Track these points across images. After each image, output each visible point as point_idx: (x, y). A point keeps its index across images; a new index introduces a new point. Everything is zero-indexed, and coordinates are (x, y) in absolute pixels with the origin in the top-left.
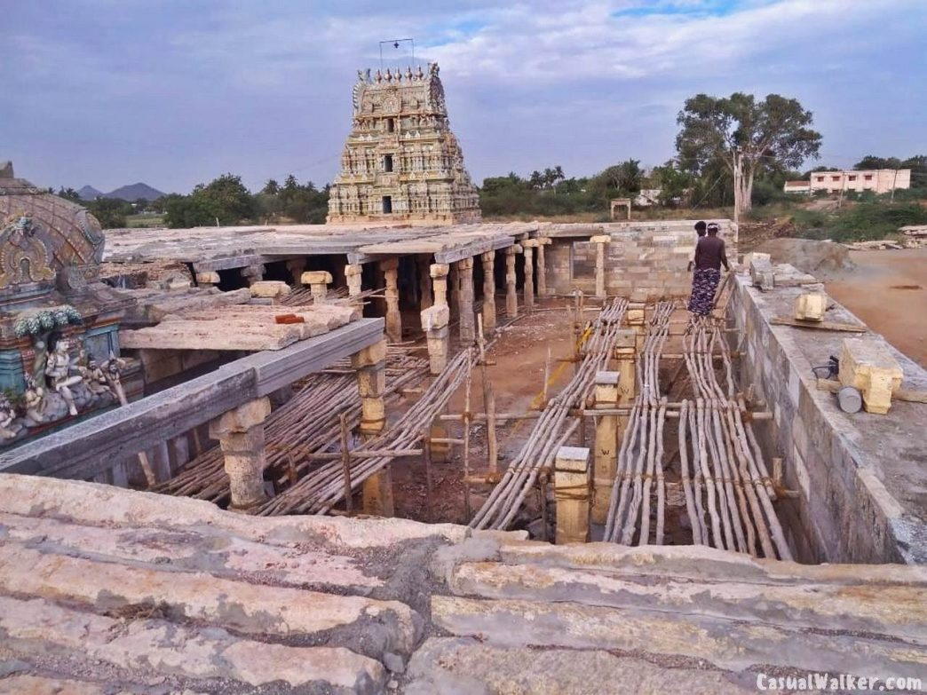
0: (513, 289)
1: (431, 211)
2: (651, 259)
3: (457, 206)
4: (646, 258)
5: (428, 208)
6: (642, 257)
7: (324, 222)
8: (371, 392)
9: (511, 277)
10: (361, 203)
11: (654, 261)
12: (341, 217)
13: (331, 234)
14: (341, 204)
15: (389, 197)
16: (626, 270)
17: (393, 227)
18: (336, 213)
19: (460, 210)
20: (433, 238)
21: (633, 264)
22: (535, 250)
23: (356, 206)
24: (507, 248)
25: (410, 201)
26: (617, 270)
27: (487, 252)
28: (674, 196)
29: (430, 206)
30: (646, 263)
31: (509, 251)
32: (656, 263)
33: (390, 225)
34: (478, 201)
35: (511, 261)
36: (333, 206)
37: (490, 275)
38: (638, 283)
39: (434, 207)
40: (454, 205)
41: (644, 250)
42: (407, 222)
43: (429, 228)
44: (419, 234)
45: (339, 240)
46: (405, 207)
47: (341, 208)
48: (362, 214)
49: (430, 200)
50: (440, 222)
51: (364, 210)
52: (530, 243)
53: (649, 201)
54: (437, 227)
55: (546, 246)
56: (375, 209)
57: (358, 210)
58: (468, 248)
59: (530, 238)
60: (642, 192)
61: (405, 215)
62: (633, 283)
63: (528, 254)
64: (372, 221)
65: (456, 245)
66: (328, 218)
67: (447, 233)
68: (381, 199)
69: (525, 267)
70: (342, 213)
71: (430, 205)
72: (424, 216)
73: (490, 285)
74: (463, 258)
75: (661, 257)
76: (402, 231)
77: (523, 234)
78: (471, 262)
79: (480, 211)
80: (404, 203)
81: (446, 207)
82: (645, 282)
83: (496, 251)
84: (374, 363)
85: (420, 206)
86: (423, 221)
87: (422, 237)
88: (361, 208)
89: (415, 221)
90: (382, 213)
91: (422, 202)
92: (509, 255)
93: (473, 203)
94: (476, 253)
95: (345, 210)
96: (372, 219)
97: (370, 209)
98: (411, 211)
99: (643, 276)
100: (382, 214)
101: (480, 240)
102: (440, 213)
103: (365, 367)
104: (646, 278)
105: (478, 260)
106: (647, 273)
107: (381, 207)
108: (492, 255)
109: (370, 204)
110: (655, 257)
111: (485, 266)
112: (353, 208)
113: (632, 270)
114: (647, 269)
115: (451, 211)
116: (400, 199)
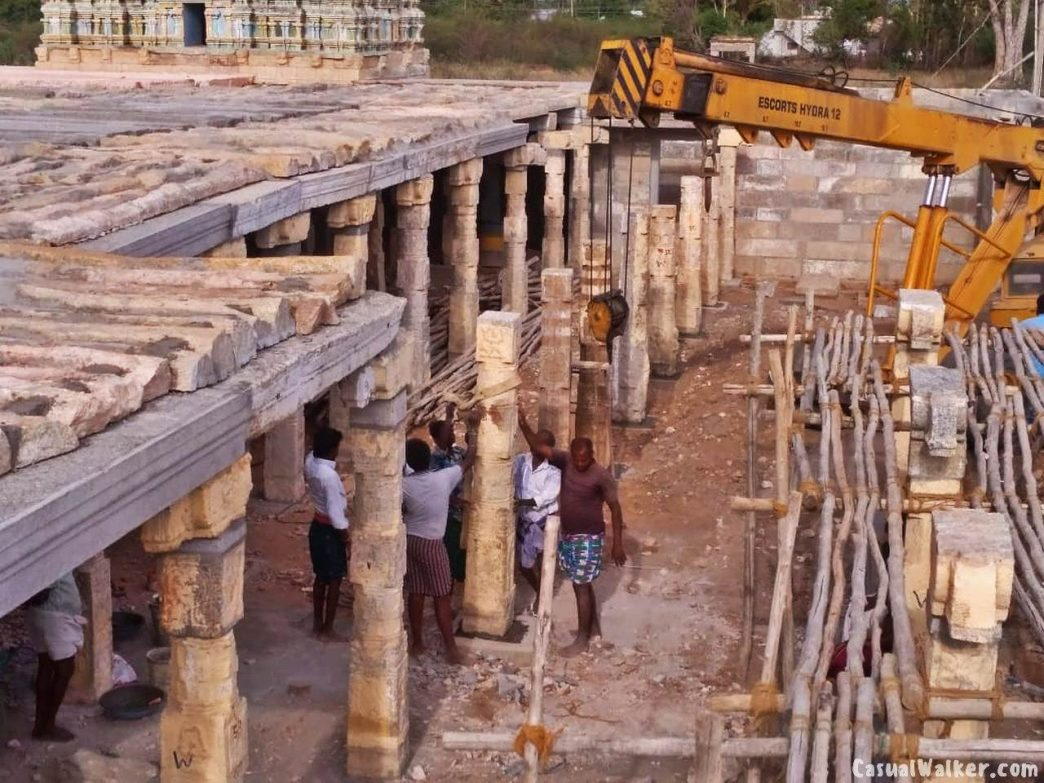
0: (518, 252)
1: (305, 45)
2: (846, 189)
3: (373, 39)
4: (834, 187)
5: (298, 37)
6: (826, 186)
7: (32, 60)
8: (198, 620)
9: (517, 224)
10: (127, 17)
11: (853, 195)
12: (73, 50)
13: (50, 95)
14: (75, 16)
15: (202, 7)
16: (785, 215)
17: (213, 83)
18: (62, 40)
19: (378, 47)
20: (327, 120)
21: (803, 202)
22: (569, 156)
23: (114, 24)
24: (510, 151)
25: (253, 17)
26: (765, 215)
27: (465, 163)
28: (848, 36)
29: (303, 36)
30: (835, 200)
31: (514, 161)
32: (857, 200)
33: (204, 77)
34: (421, 26)
35: (517, 186)
36: (55, 21)
37: (469, 221)
38: (813, 247)
39: (311, 36)
40: (365, 34)
41: (833, 168)
42: (244, 72)
43: (304, 90)
44: (282, 104)
45: (74, 113)
46: (241, 34)
47: (74, 27)
48: (128, 44)
49: (304, 18)
50: (327, 74)
51: (135, 36)
52: (555, 139)
53: (793, 45)
54: (323, 88)
55: (595, 149)
56: (162, 36)
57: (120, 35)
58: (419, 149)
59: (559, 127)
60: (778, 23)
61: (241, 52)
62: (802, 247)
63: (554, 169)
64: (155, 63)
65: (392, 141)
66: (40, 51)
67: (356, 107)
68: (178, 10)
69: (546, 198)
70: (76, 41)
71: (304, 31)
72: (288, 57)
73: (468, 245)
74: (409, 177)
75: (869, 186)
76: (235, 93)
77: (544, 117)
78: (427, 189)
79: (427, 52)
80: (238, 22)
81: (344, 36)
82: (831, 247)
83: (487, 160)
84: (215, 531)
85: (279, 33)
86: (285, 69)
87: (294, 115)
88: (127, 29)
89: (264, 70)
90: (181, 46)
91: (285, 22)
92: (513, 170)
93: (411, 32)
94: (438, 164)
95: (83, 31)
96: (157, 58)
97: (150, 33)
98: (254, 45)
99: (827, 232)
100: (180, 48)
101: (449, 128)
102: (328, 52)
103: (186, 542)
104: (835, 238)
105: (444, 181)
106: (834, 226)
107: (177, 28)
108: (476, 171)
109: (150, 21)
110: (858, 187)
111: (456, 198)
112: (107, 28)
113: (800, 215)
114: (834, 216)
115: (358, 48)
116: (227, 11)
